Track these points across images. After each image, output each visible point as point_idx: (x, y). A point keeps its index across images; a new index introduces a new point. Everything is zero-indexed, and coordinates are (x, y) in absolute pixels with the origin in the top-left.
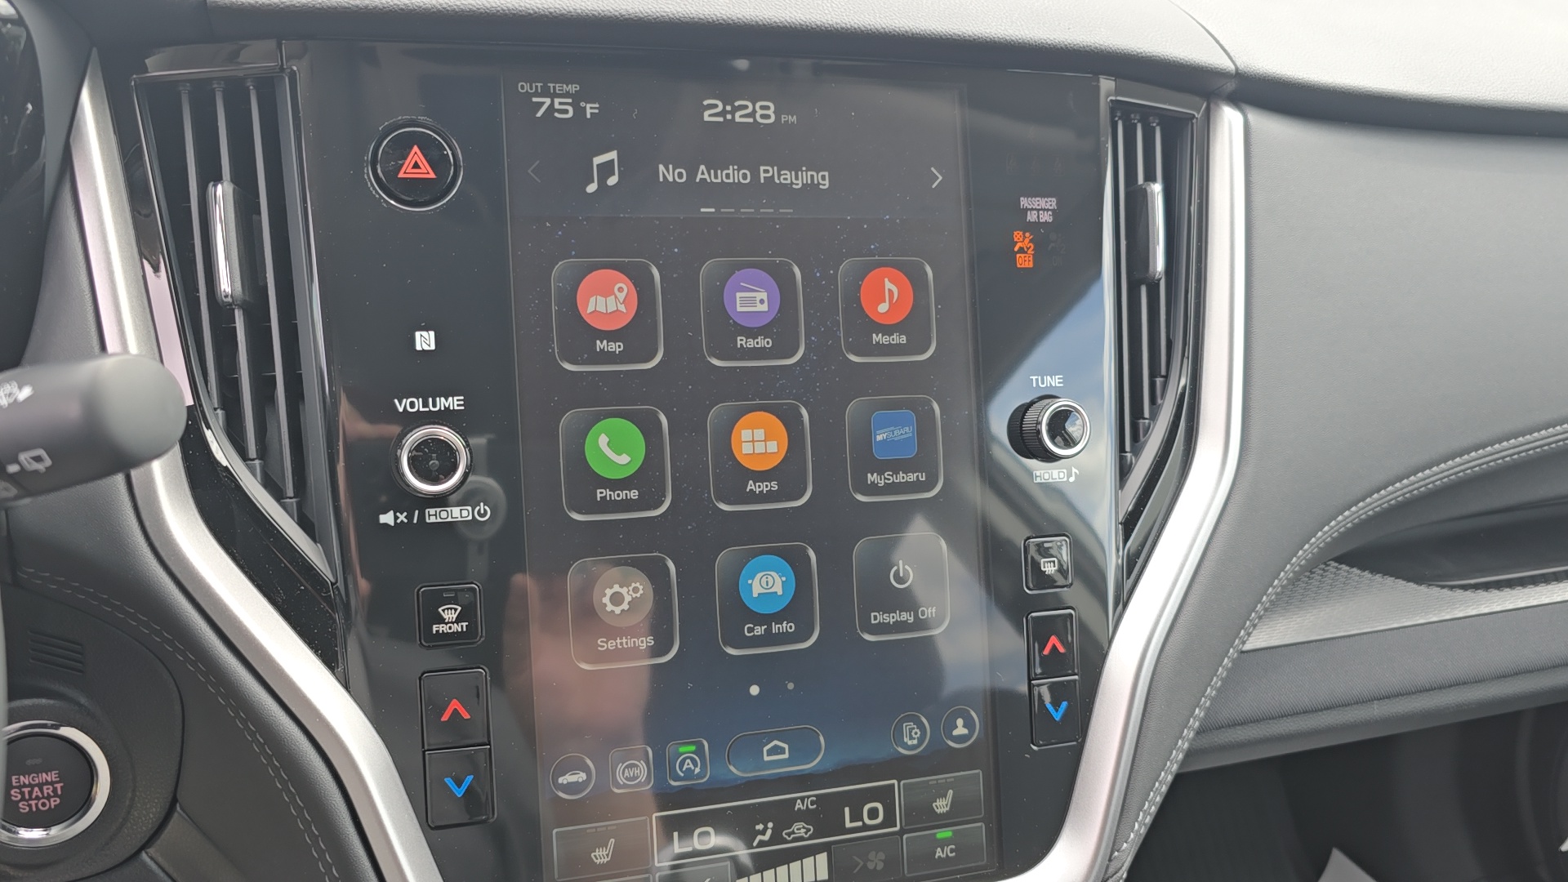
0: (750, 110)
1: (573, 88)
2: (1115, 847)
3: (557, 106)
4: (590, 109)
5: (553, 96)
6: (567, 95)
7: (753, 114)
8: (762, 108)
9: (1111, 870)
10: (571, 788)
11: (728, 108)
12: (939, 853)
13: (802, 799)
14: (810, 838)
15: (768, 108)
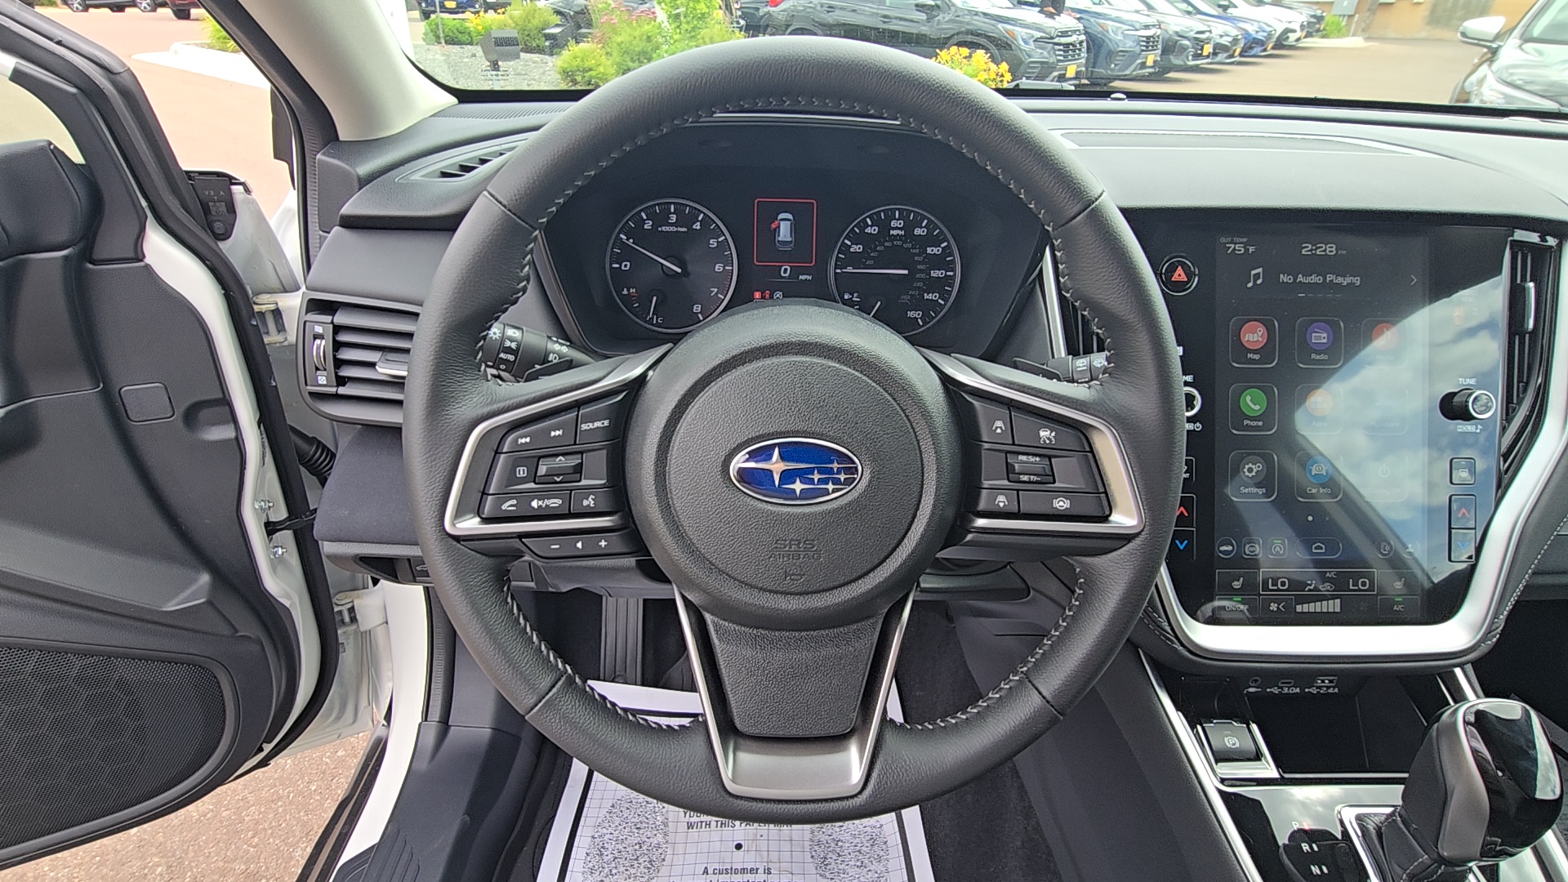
0: (1323, 249)
1: (1245, 240)
2: (1496, 616)
3: (1237, 248)
4: (1251, 249)
5: (1236, 244)
6: (1241, 243)
7: (1325, 251)
8: (1330, 247)
9: (1493, 628)
10: (1224, 552)
11: (1314, 248)
12: (1395, 608)
13: (1330, 572)
14: (1333, 591)
15: (1332, 247)
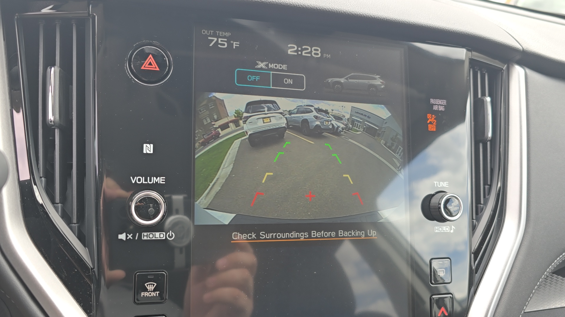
0: (309, 50)
1: (228, 34)
3: (220, 42)
4: (235, 44)
5: (218, 37)
6: (224, 37)
7: (310, 53)
8: (315, 50)
11: (300, 49)
15: (318, 50)
